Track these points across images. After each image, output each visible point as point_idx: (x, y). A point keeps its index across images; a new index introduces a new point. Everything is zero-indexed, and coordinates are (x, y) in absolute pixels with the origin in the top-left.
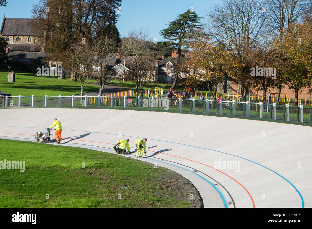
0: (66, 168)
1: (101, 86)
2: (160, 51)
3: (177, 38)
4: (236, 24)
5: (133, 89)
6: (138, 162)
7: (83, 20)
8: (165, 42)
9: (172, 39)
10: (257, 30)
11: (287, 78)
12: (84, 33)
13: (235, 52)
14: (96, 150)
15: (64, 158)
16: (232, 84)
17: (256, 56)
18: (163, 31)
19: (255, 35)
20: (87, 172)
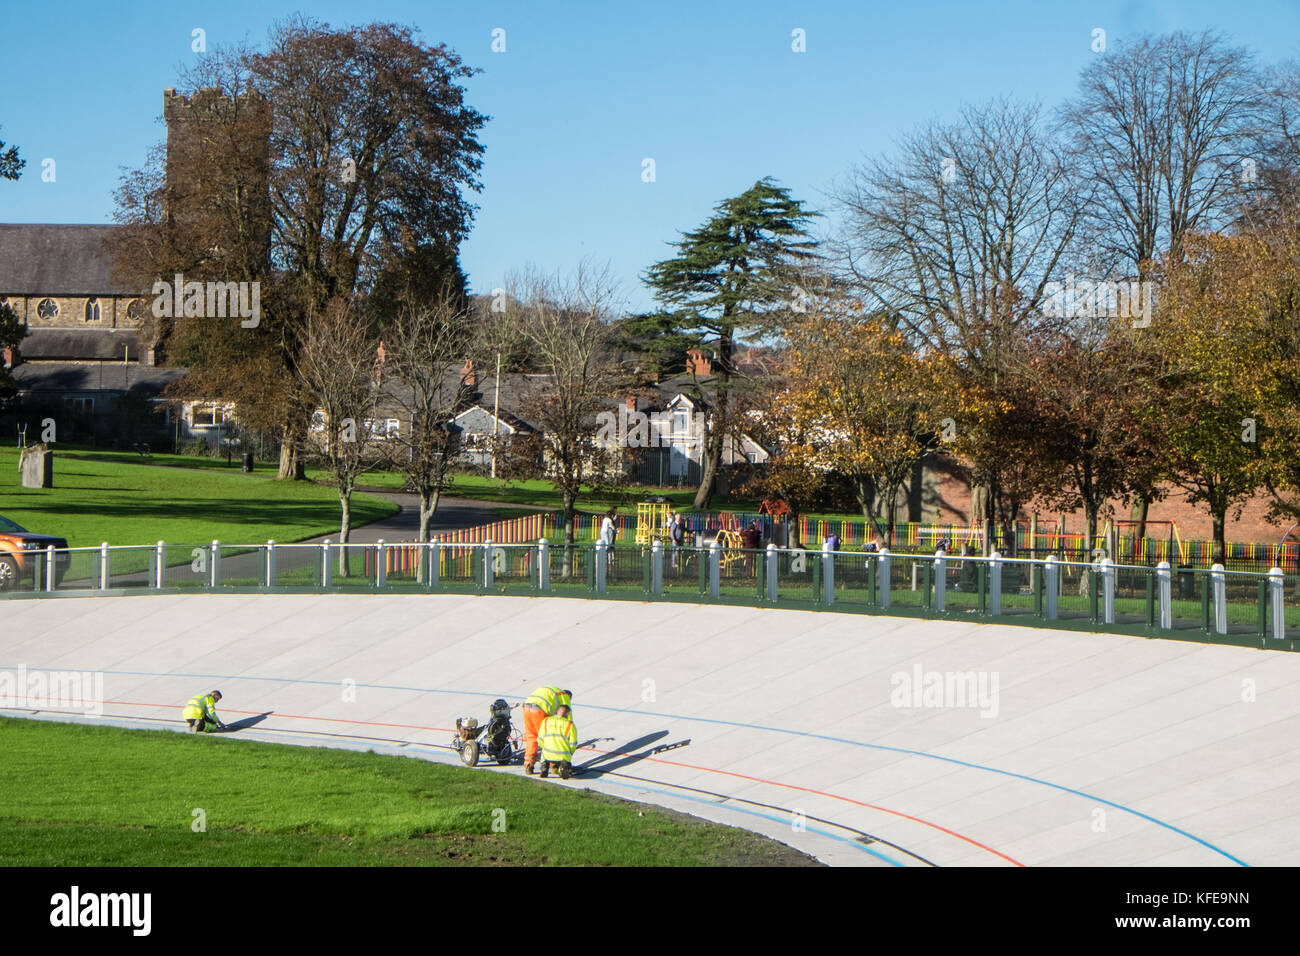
0: (350, 835)
1: (428, 501)
2: (644, 354)
3: (715, 300)
4: (956, 240)
5: (543, 513)
6: (622, 806)
7: (328, 229)
8: (666, 313)
9: (694, 304)
10: (1046, 261)
11: (1179, 459)
12: (331, 283)
13: (959, 354)
14: (441, 761)
15: (331, 794)
16: (942, 483)
17: (1052, 371)
18: (655, 271)
19: (1038, 281)
20: (438, 849)
